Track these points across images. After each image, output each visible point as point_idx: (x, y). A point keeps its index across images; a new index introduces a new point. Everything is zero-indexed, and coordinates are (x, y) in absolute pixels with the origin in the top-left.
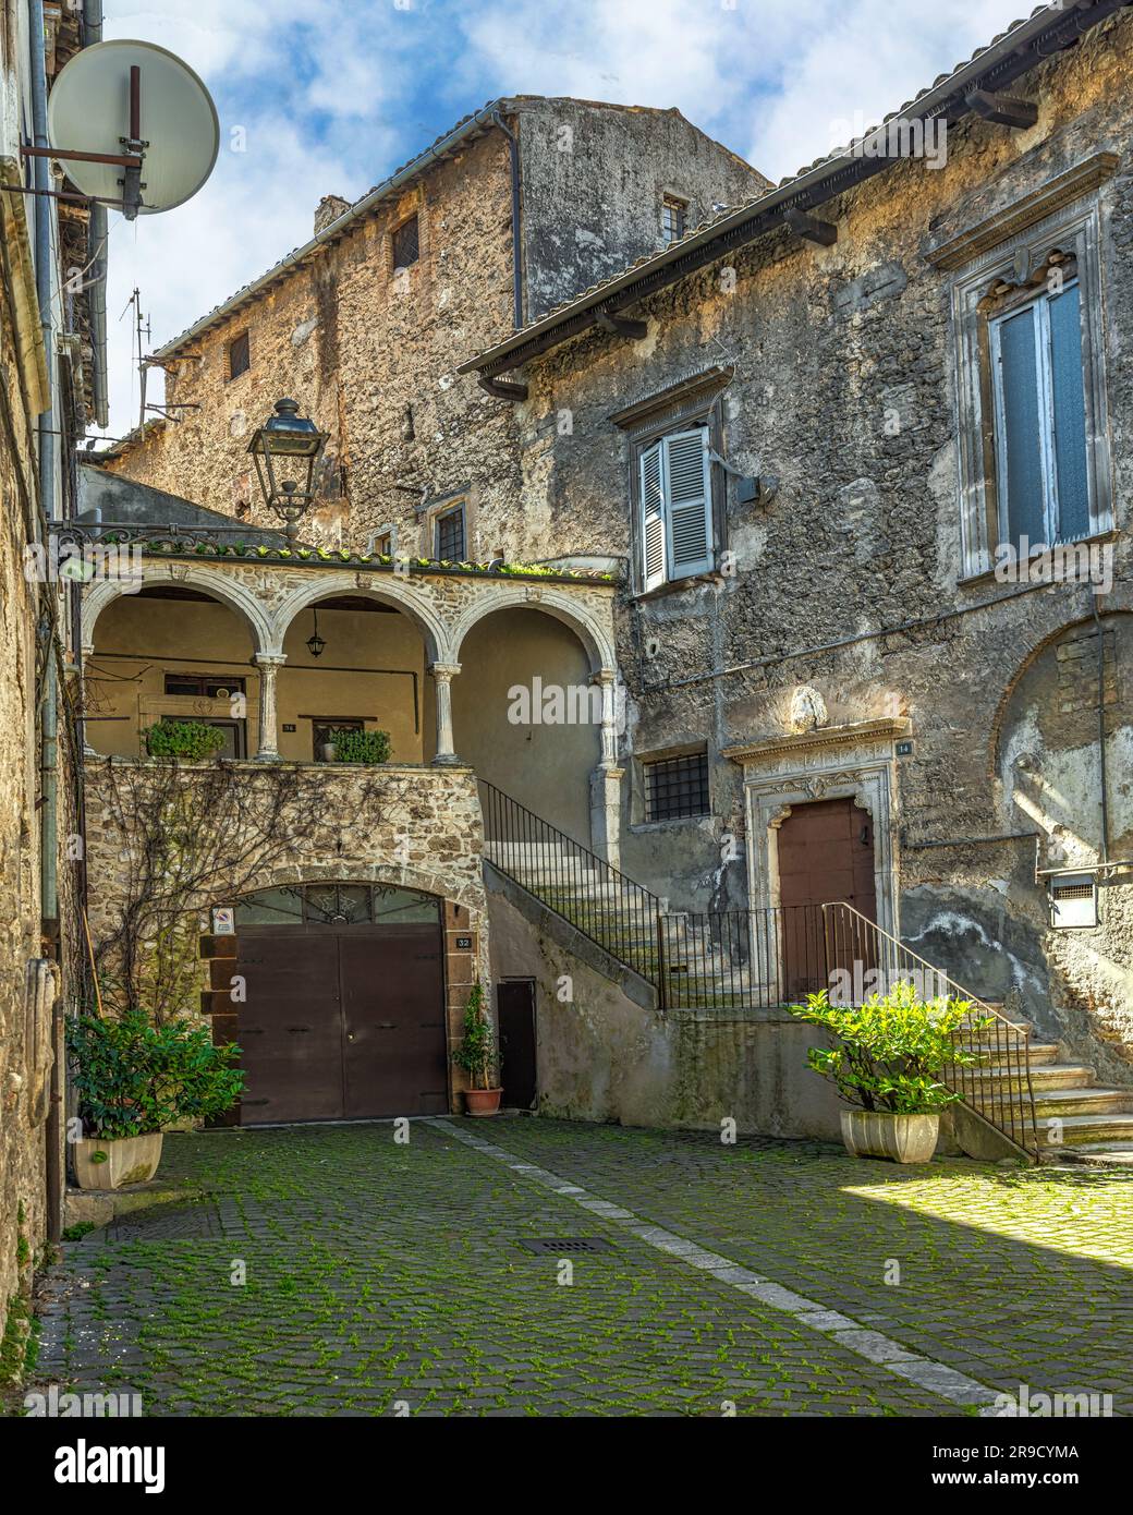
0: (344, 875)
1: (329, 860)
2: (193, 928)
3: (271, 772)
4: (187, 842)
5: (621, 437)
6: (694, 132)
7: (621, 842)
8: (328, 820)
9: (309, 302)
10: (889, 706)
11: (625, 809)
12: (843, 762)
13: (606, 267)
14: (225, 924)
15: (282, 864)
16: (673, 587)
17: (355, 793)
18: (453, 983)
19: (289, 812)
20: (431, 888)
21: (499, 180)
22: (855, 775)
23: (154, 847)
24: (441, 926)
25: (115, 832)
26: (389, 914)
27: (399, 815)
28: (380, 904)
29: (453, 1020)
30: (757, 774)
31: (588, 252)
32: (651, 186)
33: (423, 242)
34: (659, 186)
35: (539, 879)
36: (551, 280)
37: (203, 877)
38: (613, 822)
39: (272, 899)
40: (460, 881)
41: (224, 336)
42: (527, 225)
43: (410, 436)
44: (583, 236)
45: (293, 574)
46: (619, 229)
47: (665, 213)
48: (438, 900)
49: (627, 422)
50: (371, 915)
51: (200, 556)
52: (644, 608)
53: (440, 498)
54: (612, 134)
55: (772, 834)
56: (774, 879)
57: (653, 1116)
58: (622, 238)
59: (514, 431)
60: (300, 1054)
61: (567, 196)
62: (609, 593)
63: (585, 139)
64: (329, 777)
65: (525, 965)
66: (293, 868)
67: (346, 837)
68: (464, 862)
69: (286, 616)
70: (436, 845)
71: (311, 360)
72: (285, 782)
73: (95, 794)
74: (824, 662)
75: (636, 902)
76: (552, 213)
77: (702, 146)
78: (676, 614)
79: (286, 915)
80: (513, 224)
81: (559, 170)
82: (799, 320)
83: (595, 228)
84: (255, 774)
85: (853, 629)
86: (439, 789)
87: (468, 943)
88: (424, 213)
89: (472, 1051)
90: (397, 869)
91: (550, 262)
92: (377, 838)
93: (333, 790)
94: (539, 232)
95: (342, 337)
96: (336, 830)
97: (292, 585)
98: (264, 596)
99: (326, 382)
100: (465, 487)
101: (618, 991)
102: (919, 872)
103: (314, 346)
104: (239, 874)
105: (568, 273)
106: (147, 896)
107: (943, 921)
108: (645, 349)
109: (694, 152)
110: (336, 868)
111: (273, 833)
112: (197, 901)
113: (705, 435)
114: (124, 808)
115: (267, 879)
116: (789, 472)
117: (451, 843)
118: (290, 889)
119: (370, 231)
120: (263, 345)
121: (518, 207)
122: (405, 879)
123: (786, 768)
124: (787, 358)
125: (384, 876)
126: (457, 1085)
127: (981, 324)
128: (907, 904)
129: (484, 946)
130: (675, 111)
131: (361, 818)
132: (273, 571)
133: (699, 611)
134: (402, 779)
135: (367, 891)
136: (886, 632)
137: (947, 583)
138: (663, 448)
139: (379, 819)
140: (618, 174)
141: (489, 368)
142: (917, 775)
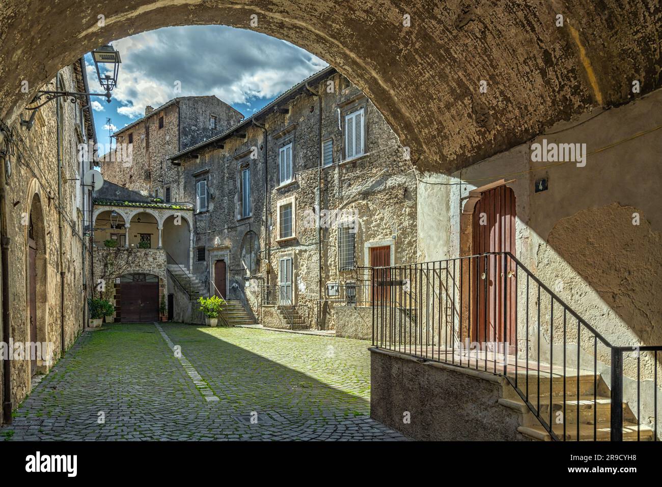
0: (140, 272)
1: (138, 268)
2: (112, 282)
3: (127, 250)
4: (112, 264)
5: (194, 179)
6: (218, 100)
7: (193, 265)
8: (137, 260)
9: (144, 130)
10: (228, 243)
11: (193, 258)
12: (222, 253)
13: (198, 134)
14: (118, 281)
15: (129, 269)
16: (201, 213)
17: (143, 255)
18: (160, 294)
19: (130, 258)
20: (156, 274)
21: (177, 115)
22: (224, 255)
23: (106, 265)
24: (158, 283)
25: (99, 262)
26: (149, 280)
27: (151, 259)
28: (147, 278)
29: (160, 302)
30: (212, 254)
31: (194, 131)
32: (208, 114)
33: (164, 124)
34: (210, 114)
35: (177, 273)
36: (186, 139)
37: (114, 272)
38: (191, 261)
39: (127, 276)
40: (162, 273)
41: (128, 133)
42: (181, 127)
43: (161, 168)
44: (193, 128)
45: (132, 209)
46: (201, 125)
47: (211, 119)
48: (157, 277)
49: (196, 176)
50: (145, 280)
51: (115, 205)
52: (197, 216)
53: (167, 184)
54: (200, 103)
55: (214, 266)
56: (214, 275)
57: (188, 321)
58: (202, 127)
59: (178, 172)
60: (132, 308)
61: (190, 119)
62: (192, 212)
63: (194, 105)
64: (138, 251)
65: (172, 291)
66: (131, 270)
67: (141, 264)
68: (163, 269)
69: (130, 218)
70: (158, 265)
71: (144, 145)
72: (130, 252)
73: (95, 254)
74: (220, 233)
75: (194, 278)
76: (187, 123)
77: (220, 103)
78: (201, 219)
79: (129, 280)
80: (179, 125)
81: (188, 113)
82: (219, 163)
83: (196, 126)
84: (124, 250)
85: (224, 226)
86: (158, 254)
87: (163, 286)
88: (164, 117)
89: (163, 309)
90: (150, 270)
91: (186, 135)
92: (147, 264)
93: (139, 254)
94: (184, 128)
95: (150, 141)
96: (139, 262)
97: (132, 211)
98: (126, 213)
99: (147, 150)
100: (170, 183)
101: (184, 297)
102: (232, 275)
103: (145, 141)
104: (121, 271)
105: (190, 136)
106: (104, 275)
107: (234, 285)
108: (198, 161)
109: (218, 105)
110: (139, 270)
111: (127, 263)
112: (113, 276)
113: (206, 182)
114: (100, 257)
115: (126, 272)
116: (217, 193)
117: (160, 265)
118: (130, 274)
119: (155, 117)
120: (135, 137)
121: (179, 122)
122: (151, 273)
123: (215, 253)
124: (217, 170)
125: (148, 272)
126: (160, 316)
127: (241, 172)
128: (230, 281)
129: (166, 287)
130: (214, 96)
131: (144, 259)
132: (128, 208)
133: (204, 218)
134: (151, 252)
135: (144, 275)
136: (228, 228)
137: (236, 220)
138: (199, 183)
139: (147, 260)
140: (201, 112)
141: (173, 159)
142: (232, 256)
